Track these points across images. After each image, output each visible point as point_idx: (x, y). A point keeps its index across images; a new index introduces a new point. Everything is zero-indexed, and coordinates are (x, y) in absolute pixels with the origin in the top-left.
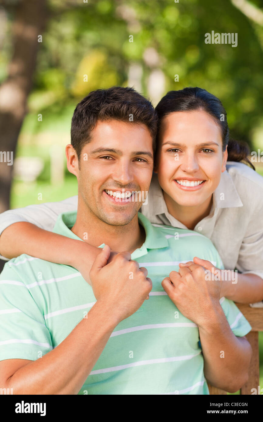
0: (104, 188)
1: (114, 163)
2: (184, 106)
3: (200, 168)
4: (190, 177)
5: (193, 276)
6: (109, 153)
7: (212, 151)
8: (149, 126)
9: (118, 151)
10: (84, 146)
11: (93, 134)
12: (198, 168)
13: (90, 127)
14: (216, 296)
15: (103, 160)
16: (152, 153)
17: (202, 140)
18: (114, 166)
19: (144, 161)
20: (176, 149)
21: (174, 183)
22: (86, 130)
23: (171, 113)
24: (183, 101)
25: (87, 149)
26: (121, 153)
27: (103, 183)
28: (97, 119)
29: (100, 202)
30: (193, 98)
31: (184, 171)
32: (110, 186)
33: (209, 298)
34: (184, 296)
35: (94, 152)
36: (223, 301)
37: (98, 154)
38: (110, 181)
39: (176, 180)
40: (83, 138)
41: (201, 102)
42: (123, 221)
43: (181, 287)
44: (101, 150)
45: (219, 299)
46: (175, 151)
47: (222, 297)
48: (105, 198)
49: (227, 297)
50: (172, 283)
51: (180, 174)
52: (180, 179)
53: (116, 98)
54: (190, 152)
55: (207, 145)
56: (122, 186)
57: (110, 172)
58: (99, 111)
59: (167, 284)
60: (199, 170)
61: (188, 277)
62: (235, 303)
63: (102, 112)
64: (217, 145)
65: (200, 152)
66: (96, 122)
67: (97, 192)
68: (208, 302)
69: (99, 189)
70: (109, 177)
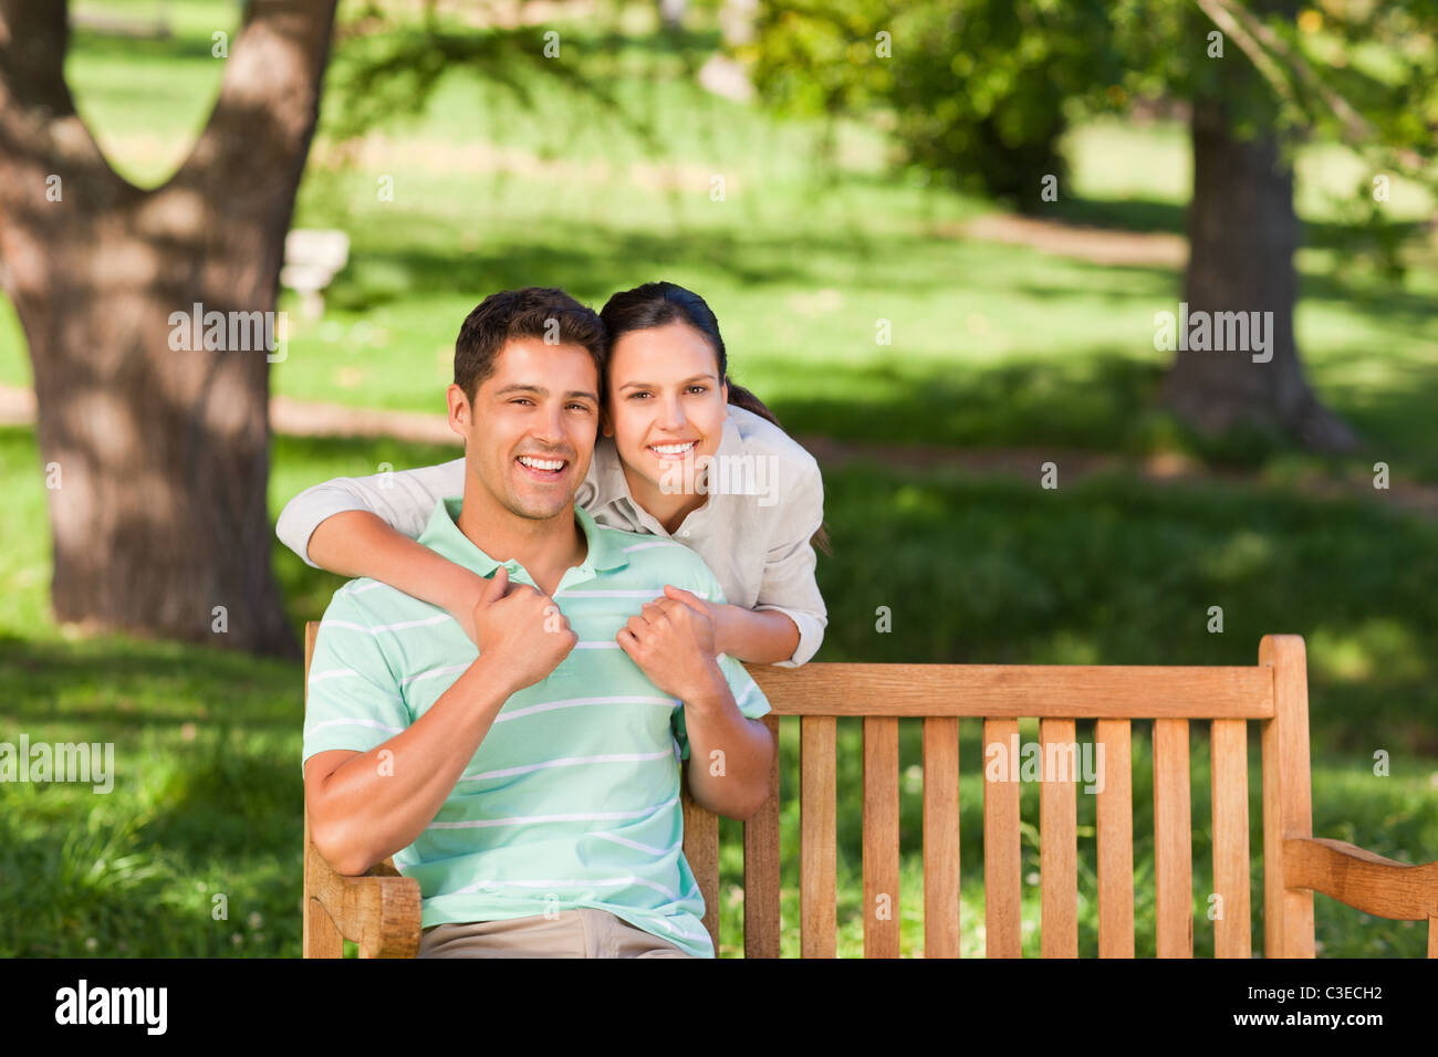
0: (516, 454)
1: (533, 410)
2: (647, 318)
3: (688, 421)
4: (673, 438)
5: (669, 619)
6: (526, 393)
7: (705, 389)
8: (592, 349)
9: (542, 389)
10: (481, 384)
11: (497, 362)
12: (685, 422)
13: (493, 351)
14: (710, 651)
15: (517, 405)
16: (597, 396)
17: (686, 373)
18: (534, 416)
19: (584, 409)
20: (643, 394)
21: (648, 451)
22: (487, 357)
23: (628, 333)
24: (645, 310)
25: (487, 388)
26: (545, 393)
27: (516, 445)
28: (505, 338)
29: (510, 479)
30: (661, 302)
31: (664, 430)
32: (529, 448)
33: (699, 654)
34: (657, 654)
35: (501, 393)
36: (722, 659)
37: (508, 396)
38: (528, 440)
39: (649, 447)
40: (480, 370)
41: (676, 309)
42: (549, 511)
43: (650, 640)
44: (514, 388)
45: (716, 656)
46: (641, 395)
47: (719, 653)
48: (520, 472)
49: (729, 654)
50: (634, 635)
51: (656, 436)
52: (657, 444)
53: (536, 303)
54: (669, 395)
55: (694, 380)
56: (548, 449)
57: (530, 426)
58: (510, 323)
59: (627, 639)
60: (686, 425)
61: (662, 623)
62: (742, 662)
63: (514, 324)
64: (712, 377)
65: (684, 393)
66: (504, 342)
67: (505, 460)
68: (699, 660)
69: (509, 455)
70: (528, 433)
